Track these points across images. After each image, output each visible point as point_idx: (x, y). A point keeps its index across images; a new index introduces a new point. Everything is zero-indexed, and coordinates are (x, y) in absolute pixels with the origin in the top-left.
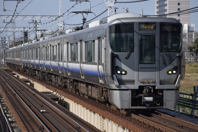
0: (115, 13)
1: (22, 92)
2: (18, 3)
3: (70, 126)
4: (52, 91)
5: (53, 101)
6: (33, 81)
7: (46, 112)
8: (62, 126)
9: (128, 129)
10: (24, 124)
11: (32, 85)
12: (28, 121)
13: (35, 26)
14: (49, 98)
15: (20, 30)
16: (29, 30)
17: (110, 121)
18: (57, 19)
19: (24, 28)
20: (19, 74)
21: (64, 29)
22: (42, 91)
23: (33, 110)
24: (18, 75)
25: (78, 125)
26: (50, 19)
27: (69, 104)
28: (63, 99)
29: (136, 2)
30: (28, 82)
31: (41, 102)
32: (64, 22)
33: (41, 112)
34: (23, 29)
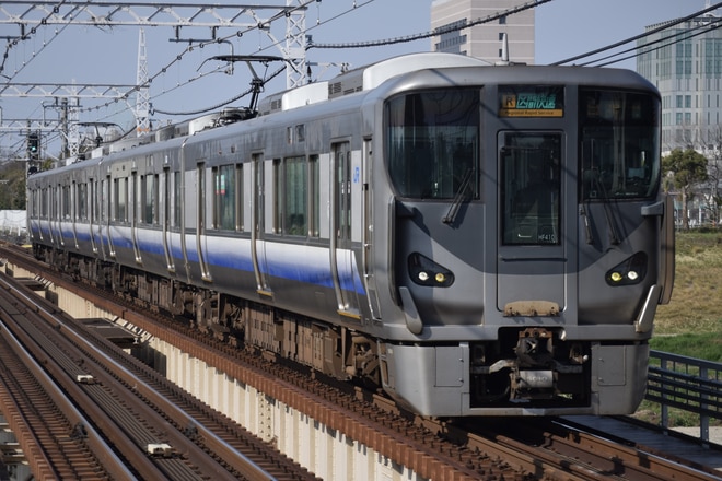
0: (308, 78)
1: (21, 319)
2: (10, 46)
3: (167, 423)
4: (112, 318)
5: (115, 347)
6: (56, 285)
7: (94, 382)
8: (141, 424)
9: (344, 436)
10: (26, 418)
11: (52, 298)
12: (36, 409)
13: (62, 115)
14: (104, 339)
15: (15, 128)
16: (43, 127)
17: (290, 408)
18: (131, 96)
19: (29, 122)
20: (12, 263)
21: (151, 125)
22: (83, 316)
23: (55, 376)
24: (10, 266)
25: (192, 423)
26: (109, 97)
27: (165, 357)
28: (147, 342)
29: (372, 45)
30: (40, 287)
31: (77, 350)
32: (151, 104)
33: (77, 382)
34: (24, 127)
